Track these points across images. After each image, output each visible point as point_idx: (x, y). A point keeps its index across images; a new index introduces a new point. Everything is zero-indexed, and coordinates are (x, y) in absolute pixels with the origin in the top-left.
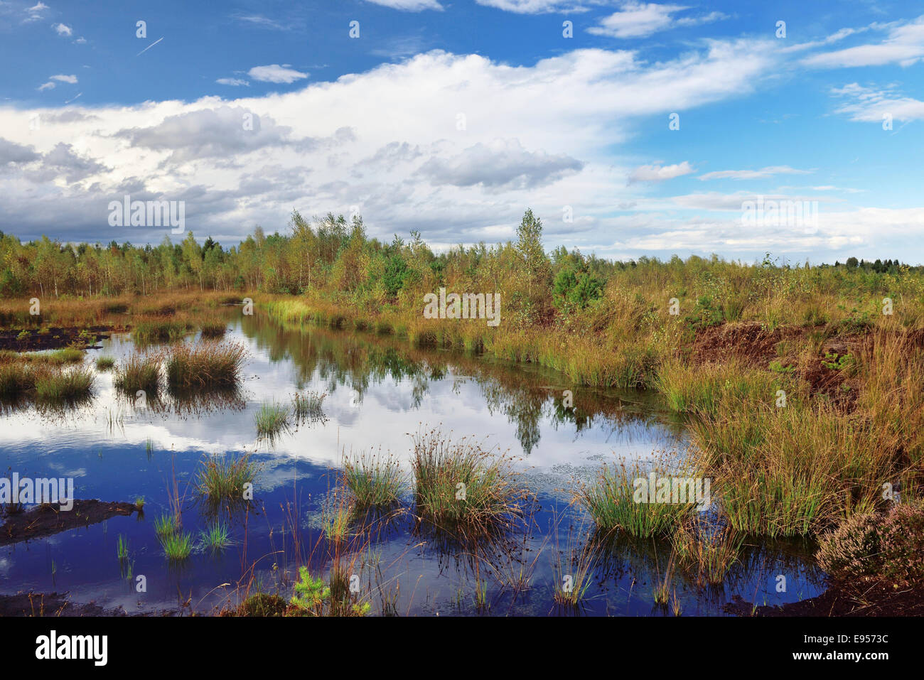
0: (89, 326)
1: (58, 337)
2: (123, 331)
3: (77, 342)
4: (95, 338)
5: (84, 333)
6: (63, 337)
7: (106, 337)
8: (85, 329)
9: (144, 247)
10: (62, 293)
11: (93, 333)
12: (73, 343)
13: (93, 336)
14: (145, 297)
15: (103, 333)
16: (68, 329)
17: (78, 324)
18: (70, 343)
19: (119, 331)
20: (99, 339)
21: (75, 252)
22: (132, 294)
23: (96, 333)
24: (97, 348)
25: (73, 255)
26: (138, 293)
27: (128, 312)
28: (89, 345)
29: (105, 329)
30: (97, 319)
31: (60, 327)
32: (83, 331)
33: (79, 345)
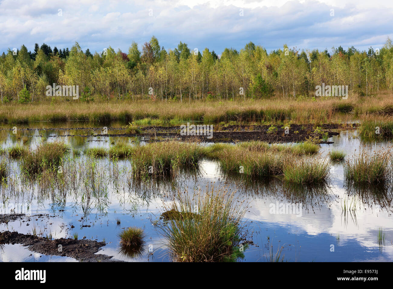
0: (321, 124)
1: (297, 132)
2: (351, 129)
3: (313, 137)
4: (327, 134)
5: (318, 130)
6: (302, 132)
7: (337, 134)
8: (319, 126)
9: (367, 51)
10: (299, 95)
11: (326, 130)
12: (310, 137)
13: (325, 132)
14: (368, 98)
15: (334, 131)
16: (305, 125)
17: (312, 122)
18: (308, 138)
19: (347, 129)
20: (331, 135)
21: (309, 58)
22: (357, 95)
23: (328, 130)
24: (329, 143)
25: (307, 60)
26: (363, 95)
27: (354, 112)
28: (322, 140)
29: (335, 126)
30: (328, 118)
31: (299, 124)
32: (318, 128)
33: (314, 140)
